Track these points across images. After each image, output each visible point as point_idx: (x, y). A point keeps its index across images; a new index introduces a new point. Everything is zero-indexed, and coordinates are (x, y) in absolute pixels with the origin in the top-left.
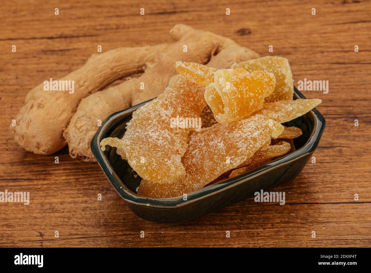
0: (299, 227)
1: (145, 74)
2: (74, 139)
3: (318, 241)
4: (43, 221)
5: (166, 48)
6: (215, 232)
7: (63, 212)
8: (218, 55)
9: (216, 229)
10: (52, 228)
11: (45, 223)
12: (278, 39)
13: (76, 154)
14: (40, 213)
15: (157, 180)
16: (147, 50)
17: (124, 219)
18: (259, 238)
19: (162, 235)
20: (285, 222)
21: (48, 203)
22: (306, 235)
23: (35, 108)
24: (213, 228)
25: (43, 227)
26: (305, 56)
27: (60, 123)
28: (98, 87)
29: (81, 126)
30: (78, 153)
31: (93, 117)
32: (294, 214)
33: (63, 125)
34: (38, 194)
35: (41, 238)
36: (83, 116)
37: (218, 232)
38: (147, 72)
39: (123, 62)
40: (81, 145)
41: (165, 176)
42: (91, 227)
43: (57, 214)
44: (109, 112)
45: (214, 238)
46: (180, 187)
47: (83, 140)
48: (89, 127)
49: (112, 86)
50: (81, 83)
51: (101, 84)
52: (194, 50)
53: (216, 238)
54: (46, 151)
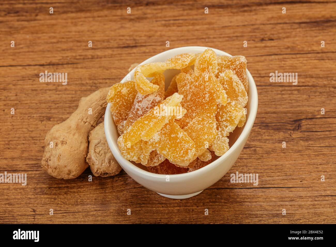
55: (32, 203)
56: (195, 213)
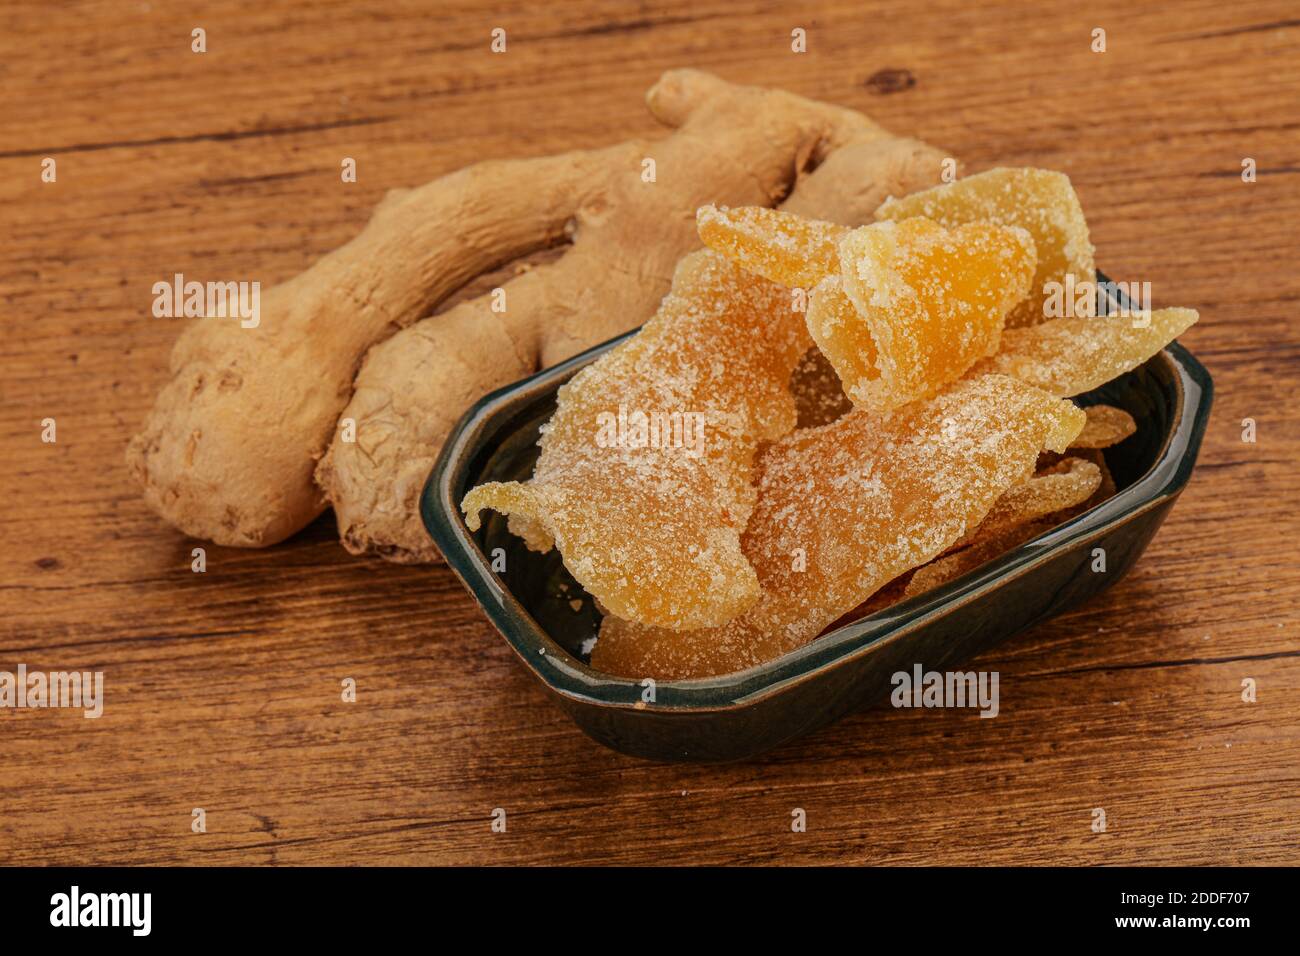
0: (1144, 746)
1: (576, 248)
2: (356, 489)
3: (1212, 791)
4: (269, 778)
6: (861, 780)
7: (335, 742)
8: (821, 172)
9: (866, 771)
10: (304, 798)
11: (276, 782)
12: (1010, 101)
13: (365, 540)
14: (255, 749)
15: (668, 618)
16: (576, 166)
17: (548, 755)
18: (1014, 792)
19: (683, 804)
20: (1097, 733)
21: (280, 715)
22: (1171, 773)
23: (210, 390)
24: (854, 765)
25: (271, 797)
26: (1106, 155)
27: (301, 436)
28: (419, 302)
29: (378, 445)
30: (373, 536)
31: (415, 410)
32: (1123, 704)
33: (313, 443)
34: (241, 684)
35: (266, 837)
36: (380, 409)
37: (873, 780)
38: (583, 241)
39: (499, 213)
40: (380, 507)
41: (691, 605)
42: (436, 788)
43: (314, 752)
44: (468, 389)
45: (861, 801)
46: (738, 634)
47: (389, 491)
48: (405, 447)
49: (470, 298)
50: (362, 292)
51: (428, 291)
52: (738, 159)
53: (867, 800)
54: (260, 534)
55: (253, 791)
56: (1022, 791)
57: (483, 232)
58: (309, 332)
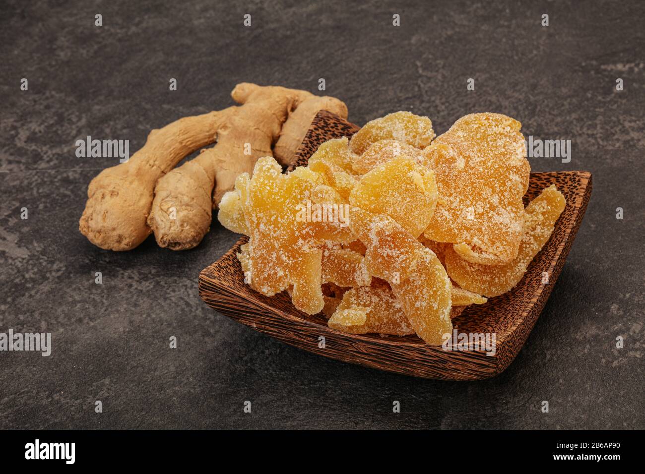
1: (218, 144)
2: (163, 224)
5: (236, 111)
8: (296, 111)
13: (167, 241)
23: (108, 198)
27: (141, 209)
28: (169, 165)
29: (168, 208)
30: (170, 239)
31: (179, 196)
33: (145, 211)
36: (167, 197)
38: (220, 141)
39: (192, 133)
40: (172, 229)
47: (174, 223)
50: (151, 162)
51: (172, 161)
52: (268, 109)
54: (130, 244)
57: (187, 140)
58: (137, 176)
